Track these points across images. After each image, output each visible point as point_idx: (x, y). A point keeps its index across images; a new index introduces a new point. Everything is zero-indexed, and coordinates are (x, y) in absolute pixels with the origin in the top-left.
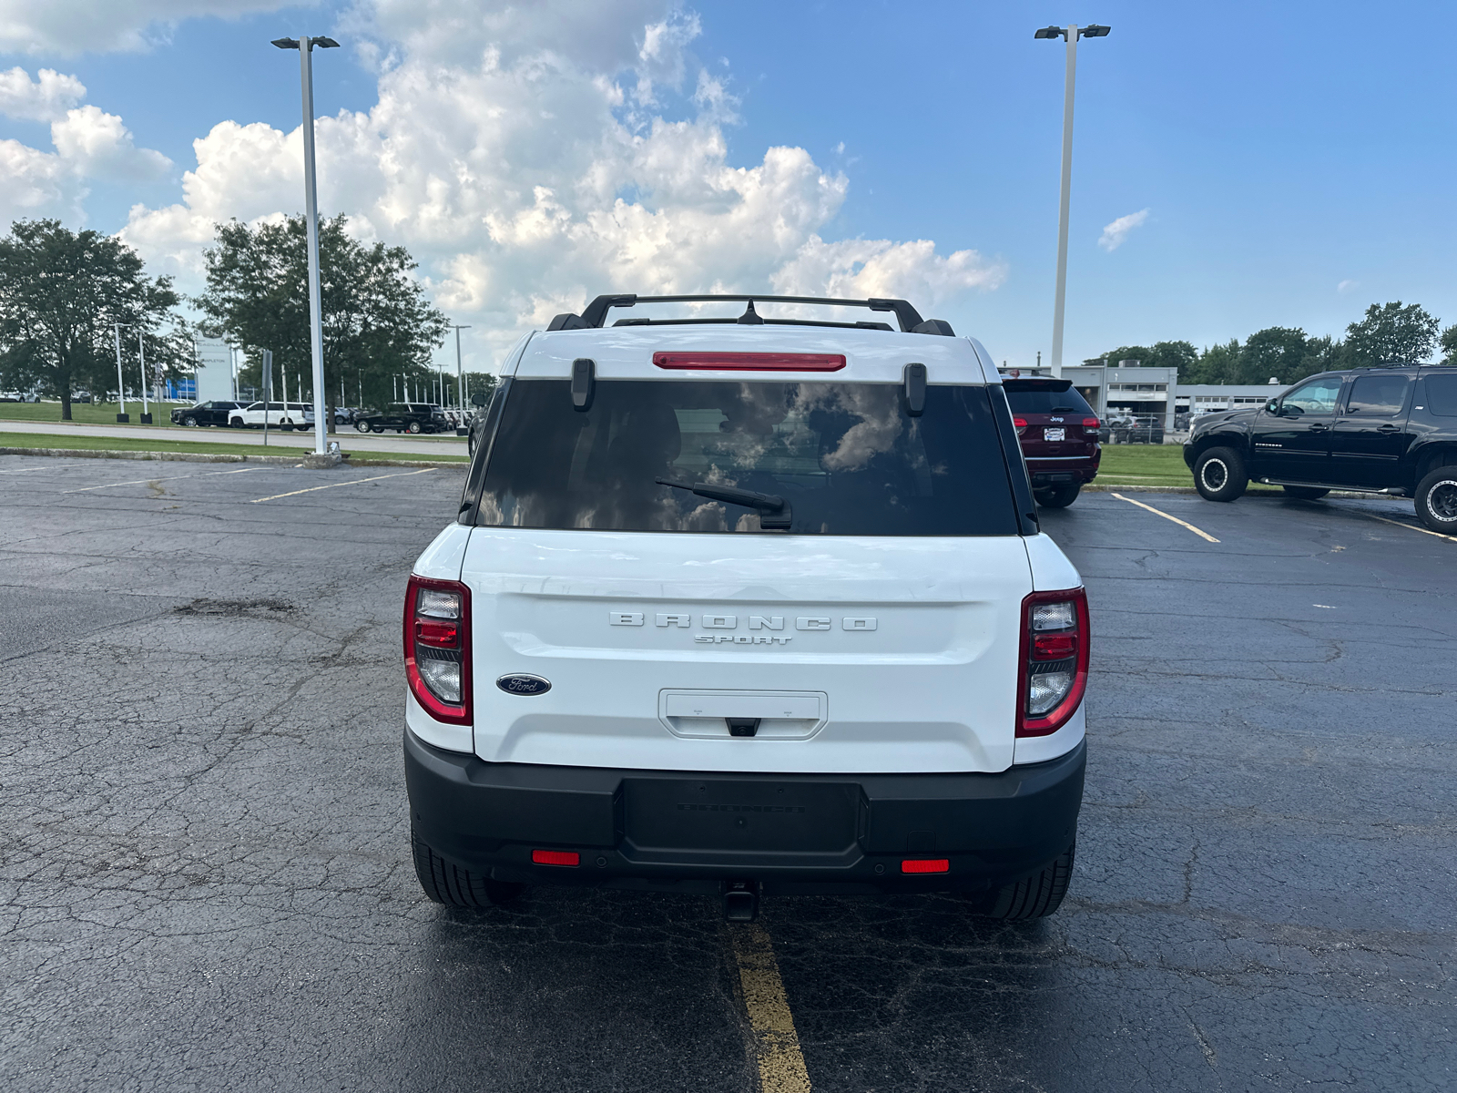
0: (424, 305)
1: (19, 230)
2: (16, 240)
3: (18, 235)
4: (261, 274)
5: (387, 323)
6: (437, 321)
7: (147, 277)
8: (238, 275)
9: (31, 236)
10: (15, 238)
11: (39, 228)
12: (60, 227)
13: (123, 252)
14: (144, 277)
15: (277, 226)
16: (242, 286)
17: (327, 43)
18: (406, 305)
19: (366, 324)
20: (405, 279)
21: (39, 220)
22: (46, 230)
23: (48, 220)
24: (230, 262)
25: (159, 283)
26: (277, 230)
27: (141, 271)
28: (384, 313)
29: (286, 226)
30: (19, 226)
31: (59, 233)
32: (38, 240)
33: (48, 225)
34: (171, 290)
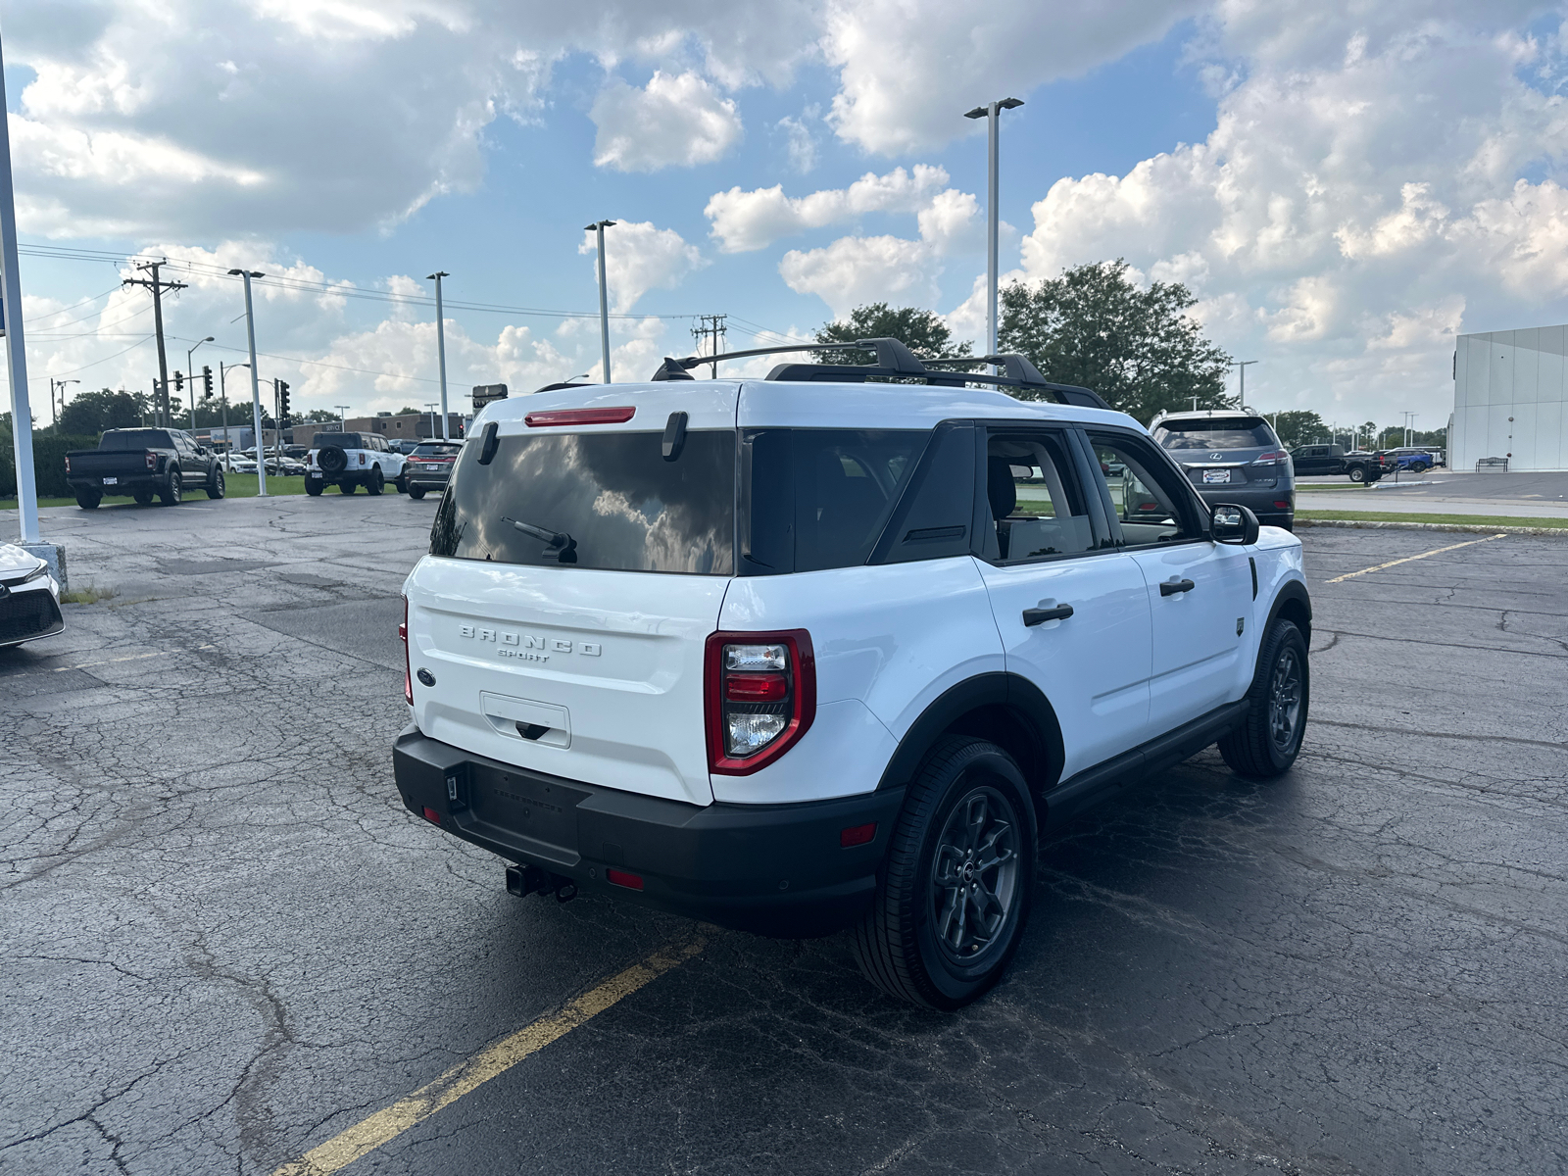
0: (1204, 344)
1: (857, 316)
2: (855, 325)
3: (856, 320)
4: (1038, 331)
5: (1162, 367)
6: (1217, 361)
7: (952, 345)
8: (1018, 334)
9: (865, 321)
10: (854, 324)
11: (871, 312)
12: (887, 309)
13: (934, 324)
14: (950, 345)
15: (1057, 281)
16: (1021, 345)
17: (1011, 103)
18: (1184, 346)
19: (1141, 371)
20: (1183, 317)
21: (871, 306)
22: (876, 313)
23: (878, 304)
24: (1011, 323)
25: (961, 350)
26: (1056, 285)
27: (948, 340)
28: (1160, 356)
29: (1065, 280)
30: (857, 313)
31: (886, 313)
32: (870, 323)
33: (878, 308)
34: (971, 354)
